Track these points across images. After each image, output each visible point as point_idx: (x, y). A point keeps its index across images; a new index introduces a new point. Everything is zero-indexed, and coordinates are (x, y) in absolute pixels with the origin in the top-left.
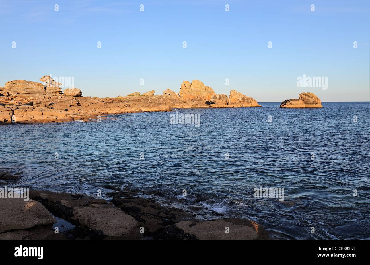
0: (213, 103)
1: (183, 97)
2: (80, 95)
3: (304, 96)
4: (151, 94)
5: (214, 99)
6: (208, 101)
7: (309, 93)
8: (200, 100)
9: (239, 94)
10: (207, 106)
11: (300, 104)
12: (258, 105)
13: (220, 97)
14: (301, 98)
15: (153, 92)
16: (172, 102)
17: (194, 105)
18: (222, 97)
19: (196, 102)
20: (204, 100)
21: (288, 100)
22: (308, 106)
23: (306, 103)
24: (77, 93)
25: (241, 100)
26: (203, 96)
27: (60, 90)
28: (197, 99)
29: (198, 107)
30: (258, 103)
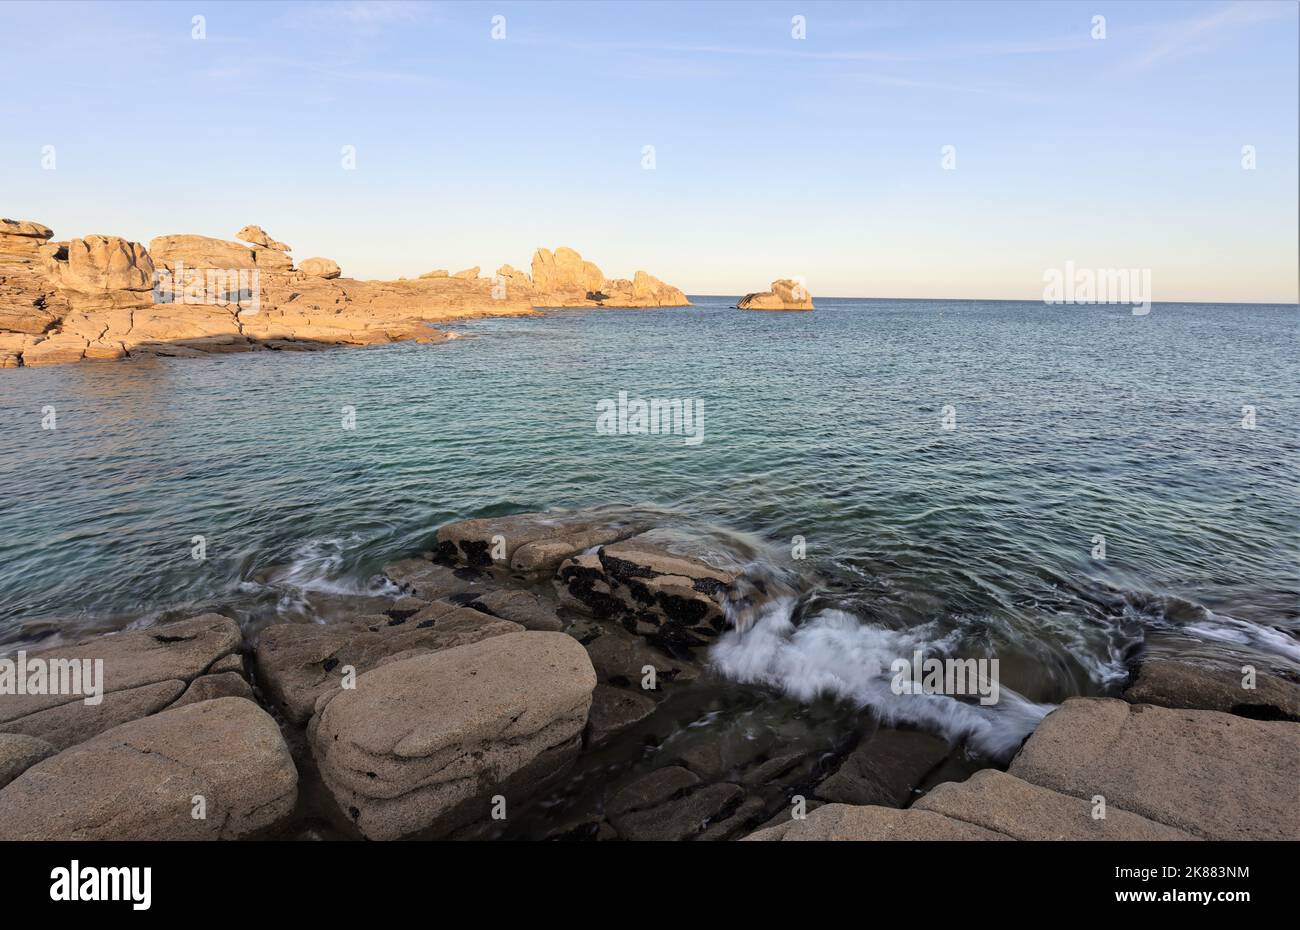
0: (606, 297)
1: (541, 284)
2: (337, 275)
3: (782, 287)
4: (473, 275)
5: (607, 290)
6: (591, 293)
7: (790, 281)
8: (575, 291)
9: (653, 280)
10: (593, 304)
11: (775, 303)
12: (687, 302)
13: (620, 285)
14: (775, 290)
15: (477, 270)
16: (522, 295)
17: (566, 302)
18: (623, 286)
19: (568, 296)
20: (583, 291)
21: (753, 295)
22: (789, 306)
23: (785, 301)
24: (332, 270)
25: (655, 292)
26: (580, 281)
27: (288, 262)
28: (568, 288)
29: (574, 305)
30: (689, 298)
